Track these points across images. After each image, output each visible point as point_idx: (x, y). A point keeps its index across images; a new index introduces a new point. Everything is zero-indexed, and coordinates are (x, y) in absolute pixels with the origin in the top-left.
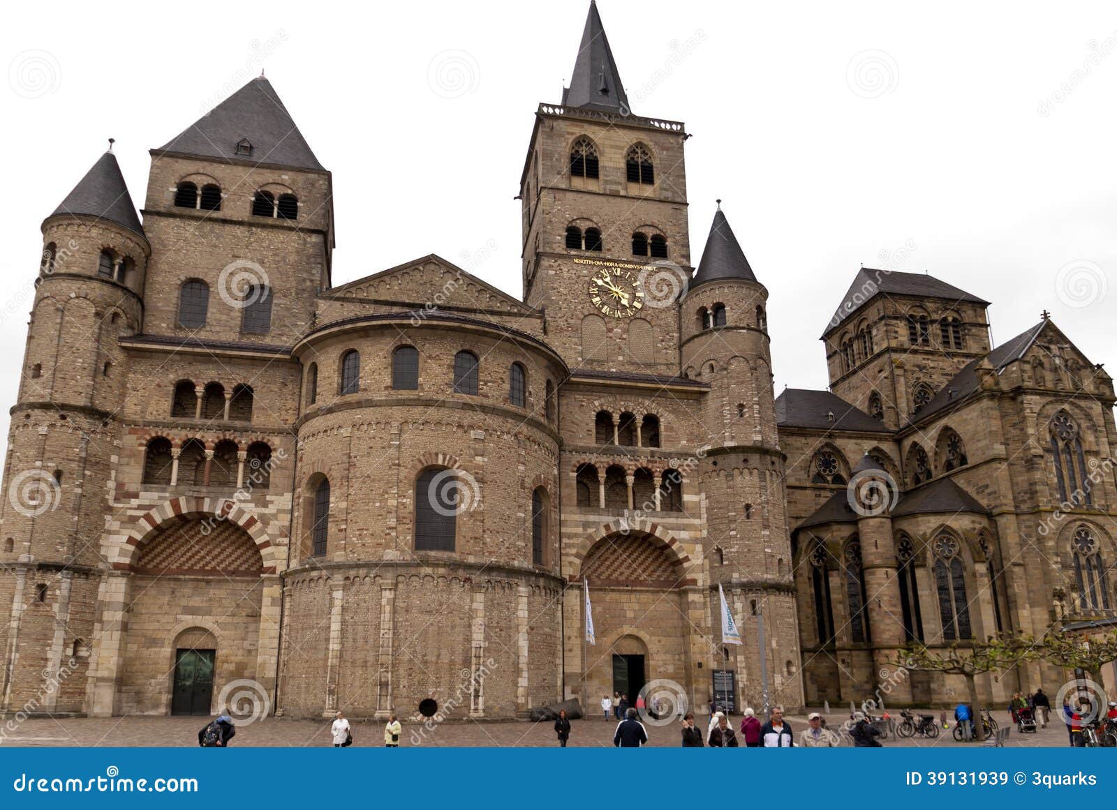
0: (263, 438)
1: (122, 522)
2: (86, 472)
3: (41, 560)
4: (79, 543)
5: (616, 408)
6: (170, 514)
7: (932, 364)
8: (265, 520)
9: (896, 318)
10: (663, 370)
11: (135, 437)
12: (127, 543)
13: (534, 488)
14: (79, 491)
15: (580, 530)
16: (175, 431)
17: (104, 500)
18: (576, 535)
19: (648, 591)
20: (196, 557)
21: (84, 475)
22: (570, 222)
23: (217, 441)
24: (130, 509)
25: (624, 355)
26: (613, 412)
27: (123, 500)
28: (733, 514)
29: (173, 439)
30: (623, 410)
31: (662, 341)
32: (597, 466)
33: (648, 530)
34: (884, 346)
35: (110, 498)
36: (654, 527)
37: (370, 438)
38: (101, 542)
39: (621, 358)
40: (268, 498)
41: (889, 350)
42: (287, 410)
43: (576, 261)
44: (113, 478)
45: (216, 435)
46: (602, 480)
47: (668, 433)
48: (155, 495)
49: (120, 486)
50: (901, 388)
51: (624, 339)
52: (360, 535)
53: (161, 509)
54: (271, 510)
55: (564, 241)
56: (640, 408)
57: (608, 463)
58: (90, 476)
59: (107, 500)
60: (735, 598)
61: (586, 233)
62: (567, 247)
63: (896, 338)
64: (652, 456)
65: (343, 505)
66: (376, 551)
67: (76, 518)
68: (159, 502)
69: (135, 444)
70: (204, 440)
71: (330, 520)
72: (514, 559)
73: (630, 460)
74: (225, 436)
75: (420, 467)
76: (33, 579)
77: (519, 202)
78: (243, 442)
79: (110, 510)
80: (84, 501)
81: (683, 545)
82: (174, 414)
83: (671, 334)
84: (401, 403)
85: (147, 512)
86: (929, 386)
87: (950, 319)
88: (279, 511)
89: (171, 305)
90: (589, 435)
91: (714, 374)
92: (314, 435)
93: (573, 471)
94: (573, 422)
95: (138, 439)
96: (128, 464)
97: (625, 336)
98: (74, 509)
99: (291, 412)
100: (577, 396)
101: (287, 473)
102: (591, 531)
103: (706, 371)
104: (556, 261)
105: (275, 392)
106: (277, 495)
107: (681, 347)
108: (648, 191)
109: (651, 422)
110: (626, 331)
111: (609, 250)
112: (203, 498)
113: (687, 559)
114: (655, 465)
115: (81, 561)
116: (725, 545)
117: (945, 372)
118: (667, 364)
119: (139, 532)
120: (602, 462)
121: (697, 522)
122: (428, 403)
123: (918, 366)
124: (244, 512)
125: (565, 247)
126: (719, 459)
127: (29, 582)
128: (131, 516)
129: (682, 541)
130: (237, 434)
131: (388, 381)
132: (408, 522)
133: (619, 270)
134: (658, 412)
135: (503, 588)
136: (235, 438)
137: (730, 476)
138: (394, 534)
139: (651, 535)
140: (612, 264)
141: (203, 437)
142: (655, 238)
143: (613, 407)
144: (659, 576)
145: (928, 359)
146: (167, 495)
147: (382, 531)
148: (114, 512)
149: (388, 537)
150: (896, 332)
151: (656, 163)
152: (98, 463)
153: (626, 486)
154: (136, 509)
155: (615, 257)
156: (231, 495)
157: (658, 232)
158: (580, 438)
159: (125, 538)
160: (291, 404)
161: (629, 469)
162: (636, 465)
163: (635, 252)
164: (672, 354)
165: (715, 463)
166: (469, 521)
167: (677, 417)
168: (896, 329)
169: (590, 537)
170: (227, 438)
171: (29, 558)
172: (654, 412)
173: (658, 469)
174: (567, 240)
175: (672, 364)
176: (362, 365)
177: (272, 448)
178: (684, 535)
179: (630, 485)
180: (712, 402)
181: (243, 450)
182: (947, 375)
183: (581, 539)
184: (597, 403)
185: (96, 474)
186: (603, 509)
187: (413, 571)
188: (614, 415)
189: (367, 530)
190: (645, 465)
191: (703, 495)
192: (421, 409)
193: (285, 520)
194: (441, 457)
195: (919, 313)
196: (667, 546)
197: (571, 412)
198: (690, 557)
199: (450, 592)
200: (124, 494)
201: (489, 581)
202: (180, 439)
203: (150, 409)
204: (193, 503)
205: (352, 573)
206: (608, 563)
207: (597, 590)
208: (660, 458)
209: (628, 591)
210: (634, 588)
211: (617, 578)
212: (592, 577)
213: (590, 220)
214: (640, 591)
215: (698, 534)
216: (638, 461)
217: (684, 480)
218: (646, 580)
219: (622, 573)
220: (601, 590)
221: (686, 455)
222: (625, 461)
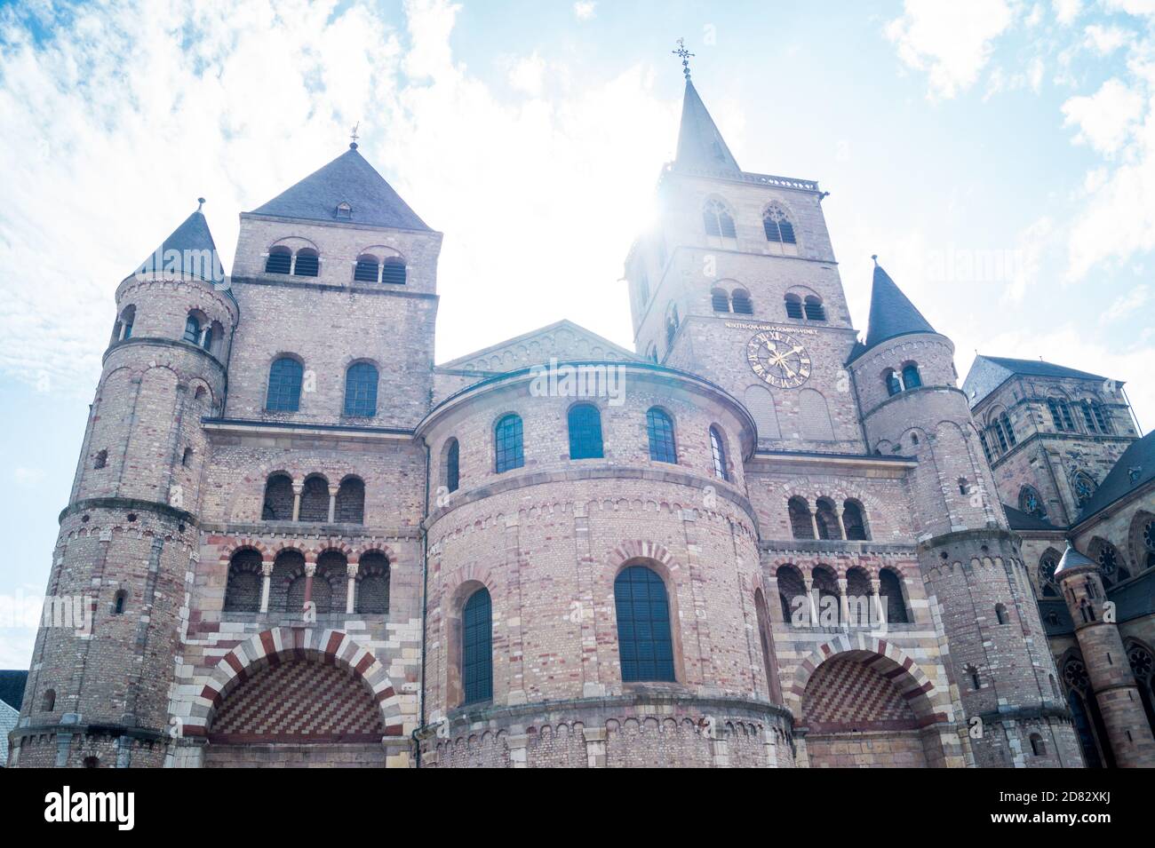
0: (379, 545)
1: (196, 666)
2: (157, 594)
3: (92, 720)
4: (142, 695)
5: (811, 491)
6: (260, 652)
7: (1084, 451)
8: (386, 658)
9: (1037, 401)
10: (846, 448)
11: (215, 547)
12: (202, 695)
13: (754, 591)
14: (146, 619)
15: (792, 655)
16: (267, 538)
17: (175, 634)
18: (789, 661)
19: (882, 736)
20: (290, 716)
21: (154, 597)
23: (320, 550)
24: (207, 647)
25: (799, 432)
26: (808, 497)
27: (198, 634)
28: (984, 618)
29: (265, 549)
30: (819, 494)
31: (840, 414)
32: (800, 566)
33: (876, 650)
34: (1031, 432)
35: (182, 631)
36: (882, 644)
37: (546, 526)
38: (170, 695)
39: (795, 435)
40: (389, 626)
41: (1037, 436)
42: (408, 507)
43: (727, 324)
44: (187, 604)
45: (319, 542)
46: (809, 585)
47: (877, 522)
48: (240, 626)
49: (195, 615)
50: (1062, 476)
51: (796, 413)
52: (544, 664)
53: (246, 645)
54: (393, 643)
55: (710, 304)
56: (839, 491)
57: (812, 562)
58: (161, 599)
59: (179, 634)
60: (1009, 733)
61: (732, 295)
62: (715, 310)
63: (1042, 423)
64: (864, 552)
65: (515, 622)
66: (570, 686)
67: (140, 659)
68: (245, 637)
69: (215, 556)
70: (303, 549)
71: (494, 646)
73: (839, 558)
74: (330, 543)
75: (620, 561)
76: (80, 749)
77: (625, 284)
78: (354, 551)
79: (181, 647)
80: (151, 634)
81: (921, 667)
82: (264, 517)
83: (848, 406)
84: (585, 476)
85: (228, 650)
86: (1087, 475)
87: (1089, 401)
88: (404, 645)
89: (259, 385)
90: (785, 527)
91: (918, 445)
92: (459, 531)
93: (772, 576)
94: (762, 512)
95: (219, 550)
96: (205, 585)
97: (796, 410)
98: (138, 645)
99: (413, 509)
100: (762, 479)
101: (412, 591)
102: (806, 654)
103: (906, 443)
104: (705, 326)
105: (393, 485)
106: (399, 622)
107: (861, 420)
108: (790, 250)
109: (854, 508)
110: (797, 403)
111: (762, 313)
112: (303, 629)
113: (929, 686)
114: (868, 562)
115: (144, 722)
117: (1100, 458)
118: (848, 441)
119: (219, 679)
120: (805, 562)
121: (932, 634)
122: (621, 474)
123: (1071, 453)
124: (357, 648)
125: (712, 310)
126: (951, 549)
127: (74, 755)
128: (208, 658)
129: (920, 662)
130: (346, 540)
131: (566, 449)
132: (612, 639)
133: (777, 333)
134: (859, 496)
135: (747, 732)
136: (343, 545)
137: (966, 569)
138: (594, 659)
139: (880, 656)
140: (768, 328)
141: (302, 545)
142: (808, 299)
143: (806, 491)
144: (891, 714)
145: (1079, 445)
146: (256, 626)
147: (577, 656)
148: (187, 652)
149: (586, 663)
150: (1040, 416)
151: (794, 222)
152: (171, 581)
153: (837, 590)
154: (215, 647)
155: (770, 319)
156: (340, 624)
157: (812, 294)
158: (774, 532)
159: (200, 689)
160: (415, 499)
161: (839, 569)
162: (846, 564)
163: (790, 315)
164: (854, 430)
165: (945, 556)
166: (691, 635)
167: (882, 501)
168: (1040, 413)
169: (806, 663)
170: (333, 546)
171: (76, 718)
172: (855, 496)
173: (873, 567)
174: (713, 303)
175: (856, 441)
176: (526, 430)
177: (391, 557)
178: (920, 653)
179: (843, 589)
180: (923, 479)
181: (353, 562)
182: (1102, 461)
183: (796, 667)
184: (786, 487)
185: (168, 596)
187: (628, 712)
188: (809, 500)
189: (554, 655)
190: (857, 564)
191: (934, 599)
192: (612, 482)
193: (413, 657)
194: (645, 547)
195: (1058, 396)
196: (902, 670)
197: (758, 500)
198: (933, 683)
199: (682, 742)
200: (200, 627)
201: (729, 722)
202: (273, 549)
203: (235, 511)
204: (290, 636)
205: (539, 721)
206: (825, 700)
207: (818, 739)
208: (873, 553)
209: (857, 738)
210: (864, 733)
211: (840, 720)
212: (809, 721)
213: (735, 281)
214: (873, 737)
215: (936, 652)
216: (848, 558)
217: (907, 581)
218: (876, 720)
219: (845, 714)
220: (823, 738)
221: (904, 547)
222: (832, 560)
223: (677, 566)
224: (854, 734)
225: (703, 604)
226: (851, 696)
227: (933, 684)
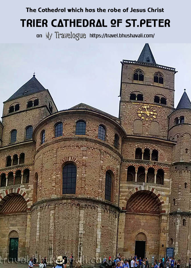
5: (143, 147)
10: (161, 138)
13: (107, 170)
15: (127, 190)
18: (125, 192)
19: (149, 215)
22: (132, 92)
30: (146, 148)
31: (162, 129)
32: (135, 166)
36: (153, 189)
37: (47, 156)
39: (147, 133)
43: (133, 103)
46: (136, 172)
47: (161, 157)
51: (149, 127)
55: (129, 98)
56: (151, 147)
57: (139, 166)
61: (137, 95)
64: (154, 164)
72: (97, 197)
73: (147, 165)
81: (162, 197)
83: (165, 127)
84: (57, 141)
90: (133, 156)
91: (178, 138)
93: (126, 168)
94: (127, 152)
100: (129, 143)
102: (131, 190)
103: (176, 137)
104: (126, 103)
107: (168, 131)
109: (155, 153)
111: (145, 101)
116: (176, 198)
118: (162, 136)
120: (137, 165)
126: (178, 166)
129: (162, 195)
132: (59, 183)
133: (148, 106)
134: (158, 149)
135: (91, 208)
139: (152, 192)
140: (146, 104)
142: (162, 98)
144: (153, 209)
149: (53, 190)
151: (164, 78)
153: (145, 174)
155: (148, 102)
157: (164, 97)
158: (129, 157)
161: (146, 168)
162: (148, 167)
164: (165, 133)
165: (176, 168)
167: (164, 152)
169: (130, 192)
172: (156, 149)
173: (156, 168)
175: (165, 137)
178: (163, 193)
179: (146, 174)
180: (177, 147)
183: (127, 193)
184: (136, 145)
186: (136, 182)
187: (60, 202)
188: (142, 149)
190: (152, 167)
191: (171, 179)
192: (63, 142)
194: (70, 158)
196: (157, 197)
197: (127, 148)
201: (86, 205)
206: (137, 204)
207: (132, 214)
208: (157, 165)
209: (142, 215)
210: (145, 214)
211: (139, 209)
212: (131, 209)
213: (140, 92)
214: (147, 215)
215: (168, 194)
216: (150, 165)
217: (165, 174)
218: (149, 210)
219: (141, 208)
220: (134, 214)
221: (167, 165)
222: (145, 165)
223: (79, 163)
224: (142, 214)
225: (85, 172)
226: (144, 203)
227: (164, 202)
